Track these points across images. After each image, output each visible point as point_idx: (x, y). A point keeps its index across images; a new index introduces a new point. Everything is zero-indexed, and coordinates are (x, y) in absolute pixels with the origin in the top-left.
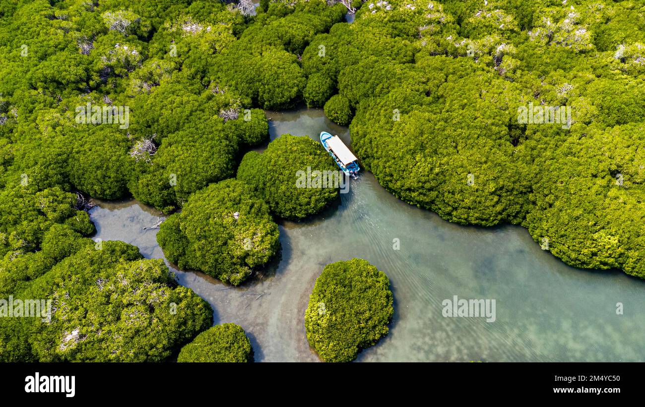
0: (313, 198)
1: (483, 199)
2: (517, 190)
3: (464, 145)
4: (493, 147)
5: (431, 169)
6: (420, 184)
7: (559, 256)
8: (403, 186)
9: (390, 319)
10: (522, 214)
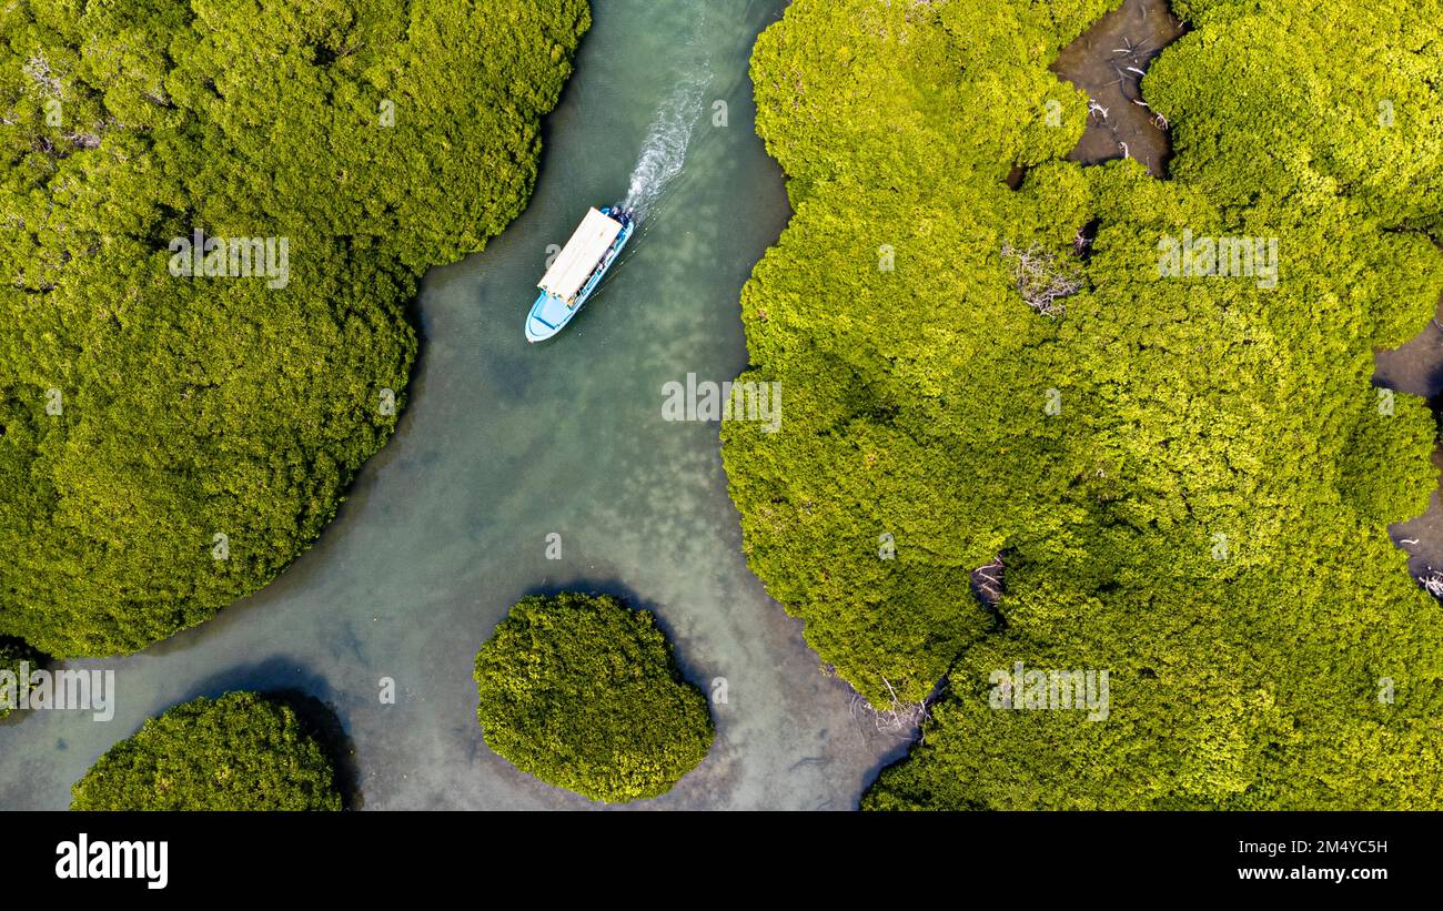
0: (297, 775)
1: (353, 351)
2: (341, 271)
3: (196, 370)
4: (214, 299)
5: (255, 459)
6: (293, 491)
7: (507, 221)
8: (289, 534)
9: (623, 605)
10: (397, 271)
